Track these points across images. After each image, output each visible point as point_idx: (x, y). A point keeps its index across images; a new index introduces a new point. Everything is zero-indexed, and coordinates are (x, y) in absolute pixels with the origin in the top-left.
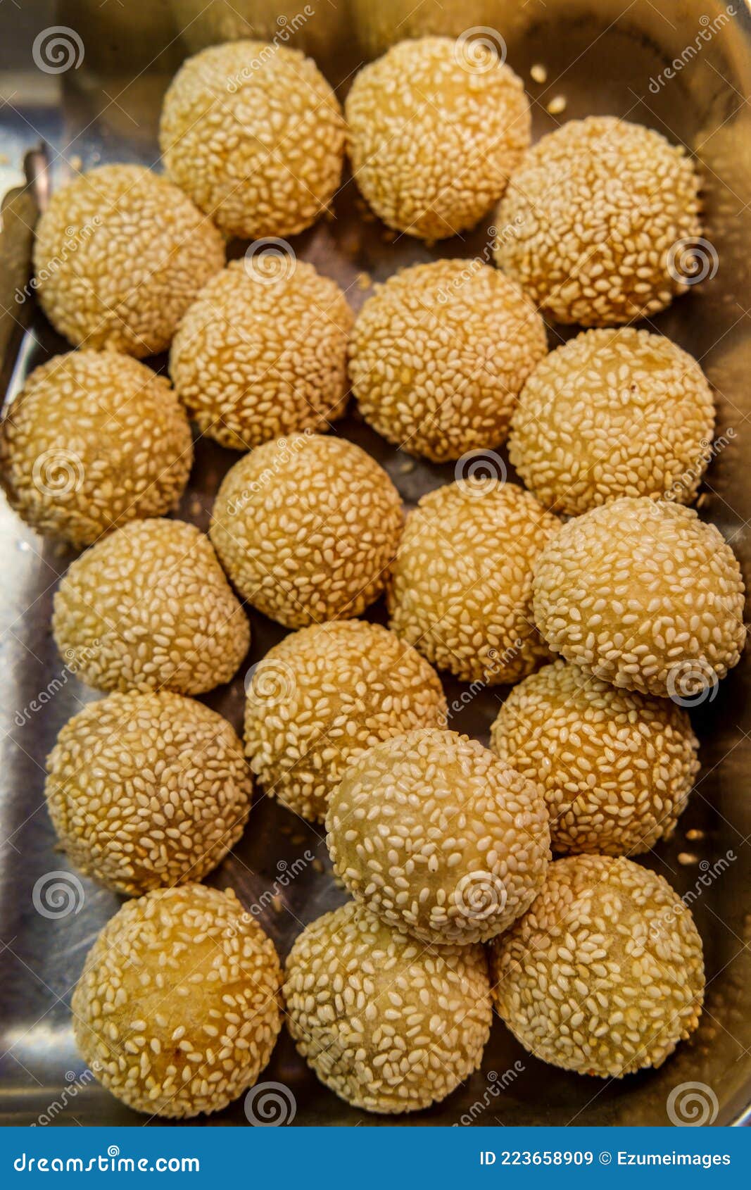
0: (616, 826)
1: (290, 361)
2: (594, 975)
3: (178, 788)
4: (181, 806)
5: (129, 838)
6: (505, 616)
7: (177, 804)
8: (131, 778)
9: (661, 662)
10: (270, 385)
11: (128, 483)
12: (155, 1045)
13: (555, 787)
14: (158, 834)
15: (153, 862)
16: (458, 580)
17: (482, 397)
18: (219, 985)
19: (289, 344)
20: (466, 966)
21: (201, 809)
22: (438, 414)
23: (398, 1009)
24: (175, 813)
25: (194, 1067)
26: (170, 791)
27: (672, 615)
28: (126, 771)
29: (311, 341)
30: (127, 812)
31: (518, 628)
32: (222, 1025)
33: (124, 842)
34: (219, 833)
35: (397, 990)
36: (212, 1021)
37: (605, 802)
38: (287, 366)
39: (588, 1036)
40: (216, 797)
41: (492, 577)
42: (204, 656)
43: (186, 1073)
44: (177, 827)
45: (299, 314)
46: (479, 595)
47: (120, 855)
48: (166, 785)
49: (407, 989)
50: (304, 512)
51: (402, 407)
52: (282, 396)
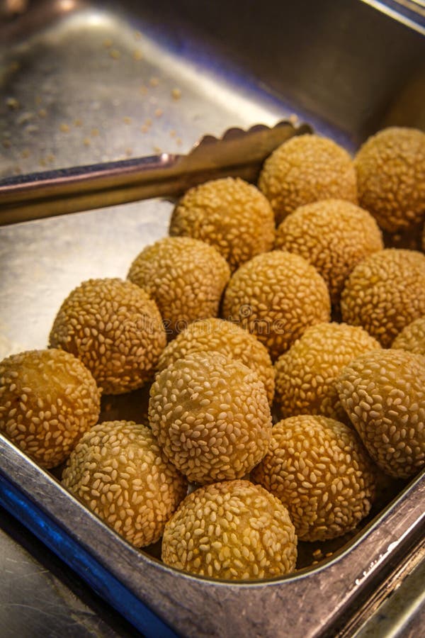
0: (295, 489)
1: (332, 239)
2: (224, 516)
3: (121, 323)
4: (115, 330)
5: (83, 322)
6: (329, 376)
7: (115, 327)
8: (107, 300)
9: (383, 414)
10: (315, 241)
11: (220, 236)
12: (13, 386)
13: (284, 447)
14: (95, 332)
15: (82, 344)
16: (323, 346)
17: (401, 314)
18: (62, 392)
19: (338, 233)
20: (172, 483)
21: (121, 342)
22: (375, 306)
23: (128, 460)
24: (110, 331)
25: (20, 411)
26: (117, 320)
27: (406, 393)
28: (109, 297)
29: (348, 242)
30: (92, 311)
31: (330, 387)
32: (47, 407)
33: (79, 323)
34: (118, 364)
35: (136, 454)
36: (45, 401)
37: (301, 470)
38: (329, 239)
39: (197, 546)
40: (133, 346)
41: (338, 355)
42: (184, 298)
43: (13, 412)
44: (106, 337)
45: (354, 229)
46: (326, 357)
47: (72, 328)
48: (118, 316)
49: (140, 457)
50: (282, 275)
51: (362, 294)
52: (315, 251)
